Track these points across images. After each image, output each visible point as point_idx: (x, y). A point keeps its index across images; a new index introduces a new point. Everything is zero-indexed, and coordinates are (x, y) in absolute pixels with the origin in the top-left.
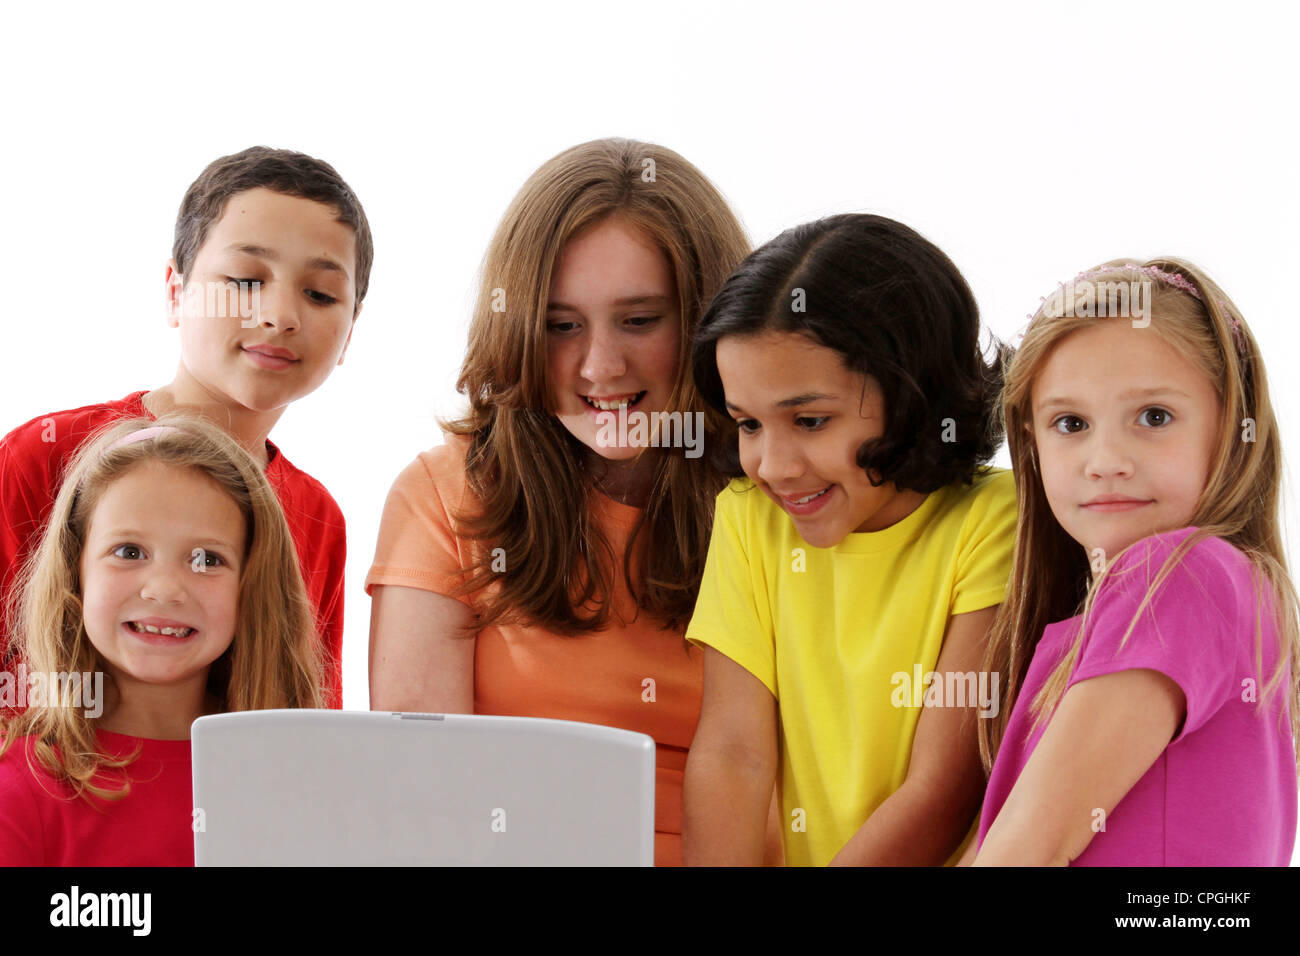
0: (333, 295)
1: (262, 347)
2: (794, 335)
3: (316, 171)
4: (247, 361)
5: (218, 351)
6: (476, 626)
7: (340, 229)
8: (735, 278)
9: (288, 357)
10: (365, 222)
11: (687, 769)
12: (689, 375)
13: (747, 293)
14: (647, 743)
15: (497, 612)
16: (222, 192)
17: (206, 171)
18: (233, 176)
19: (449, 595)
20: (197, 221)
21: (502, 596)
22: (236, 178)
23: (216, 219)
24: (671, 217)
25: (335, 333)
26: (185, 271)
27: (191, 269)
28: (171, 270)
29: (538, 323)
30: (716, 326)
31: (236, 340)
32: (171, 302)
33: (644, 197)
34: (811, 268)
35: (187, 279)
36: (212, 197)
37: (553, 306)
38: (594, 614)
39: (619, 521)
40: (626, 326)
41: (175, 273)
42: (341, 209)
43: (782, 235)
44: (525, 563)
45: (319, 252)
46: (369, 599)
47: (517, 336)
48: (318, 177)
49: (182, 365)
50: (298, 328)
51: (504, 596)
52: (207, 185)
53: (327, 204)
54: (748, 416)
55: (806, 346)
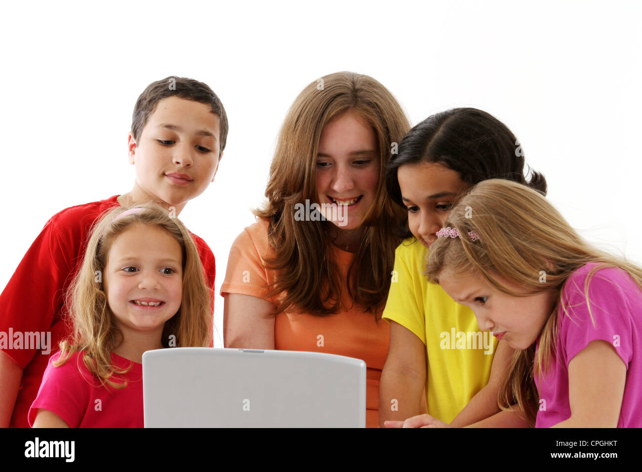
0: (209, 148)
1: (175, 173)
2: (436, 164)
3: (201, 88)
4: (168, 181)
5: (153, 176)
7: (212, 115)
8: (407, 138)
9: (188, 179)
10: (224, 112)
12: (384, 189)
13: (413, 144)
14: (363, 365)
16: (155, 99)
17: (147, 88)
18: (161, 91)
20: (143, 113)
22: (162, 92)
23: (152, 112)
24: (377, 112)
25: (210, 167)
26: (137, 137)
27: (140, 136)
28: (130, 137)
29: (313, 163)
30: (397, 160)
31: (161, 172)
32: (131, 153)
33: (364, 102)
34: (444, 132)
35: (138, 141)
36: (150, 101)
37: (320, 155)
38: (332, 306)
39: (344, 259)
40: (354, 165)
41: (132, 138)
42: (213, 106)
43: (429, 118)
45: (202, 128)
47: (302, 169)
48: (201, 91)
49: (136, 182)
50: (192, 165)
52: (148, 95)
53: (206, 104)
54: (413, 204)
55: (441, 169)
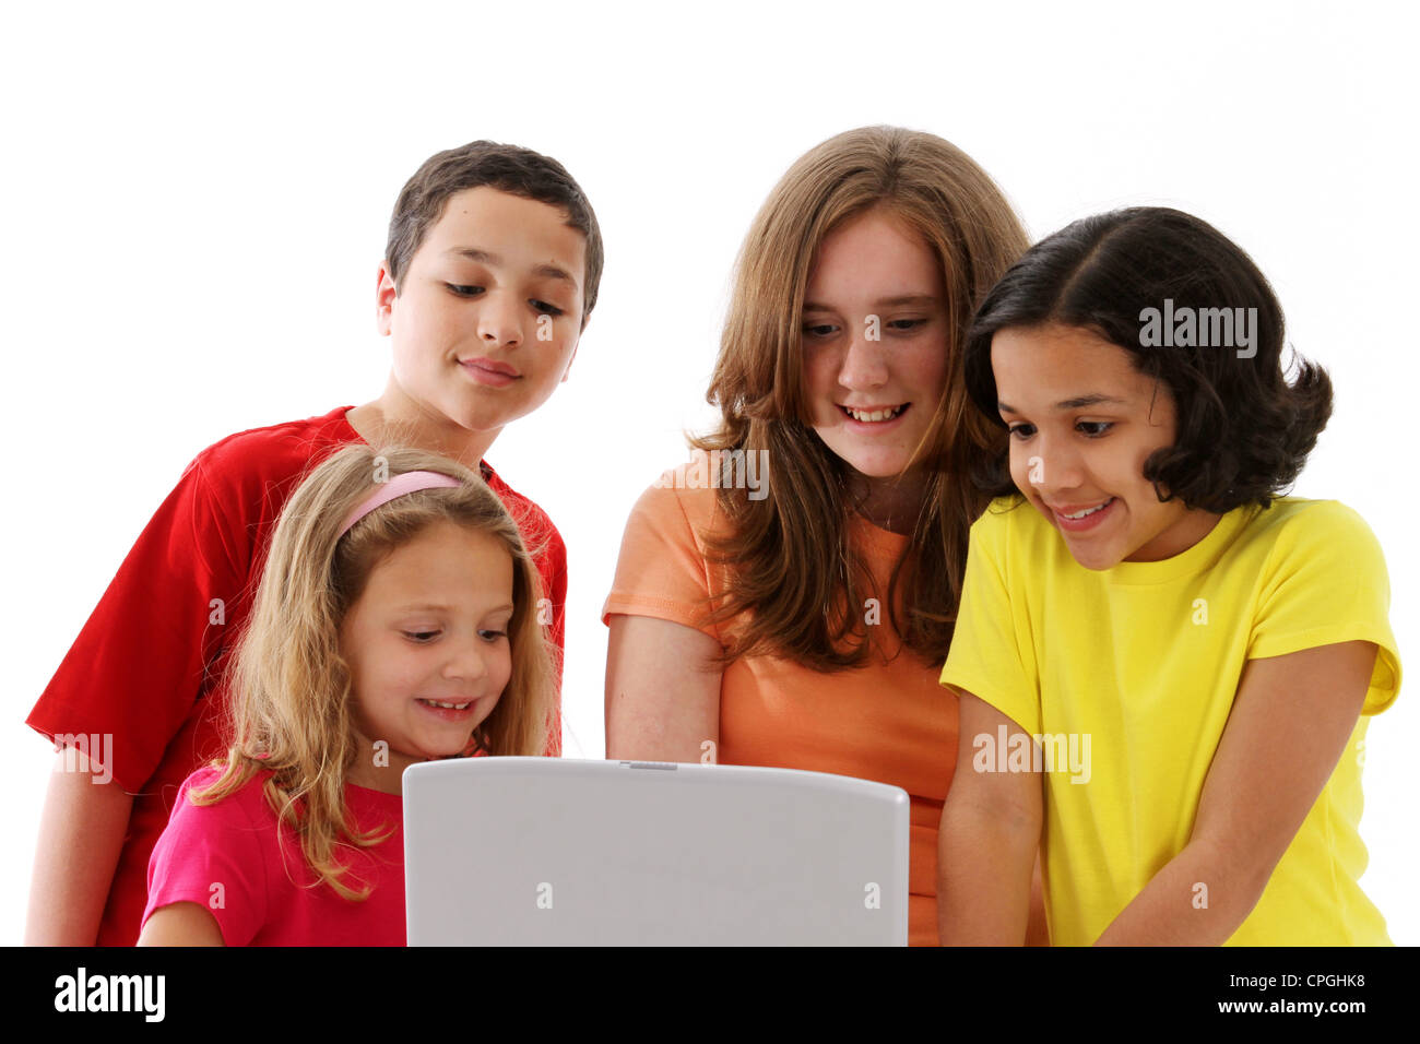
0: (560, 306)
1: (481, 360)
2: (1081, 330)
3: (546, 170)
4: (466, 376)
5: (431, 364)
6: (724, 658)
7: (569, 234)
8: (1017, 267)
9: (511, 373)
10: (596, 227)
11: (942, 827)
12: (961, 381)
13: (1030, 282)
14: (900, 797)
15: (748, 644)
16: (443, 190)
17: (424, 166)
18: (455, 173)
19: (696, 625)
20: (413, 221)
21: (754, 625)
22: (458, 175)
23: (435, 220)
24: (940, 210)
25: (561, 348)
26: (399, 275)
27: (406, 271)
28: (383, 272)
29: (792, 325)
30: (993, 317)
31: (450, 355)
32: (382, 309)
33: (910, 188)
34: (1102, 259)
35: (401, 283)
36: (431, 195)
37: (809, 307)
38: (853, 648)
39: (882, 548)
40: (890, 329)
41: (387, 276)
42: (571, 212)
43: (1071, 226)
44: (780, 588)
45: (546, 259)
46: (606, 630)
47: (770, 340)
48: (547, 177)
49: (393, 377)
50: (520, 343)
51: (755, 627)
52: (426, 182)
53: (555, 206)
54: (1022, 419)
55: (1092, 341)
